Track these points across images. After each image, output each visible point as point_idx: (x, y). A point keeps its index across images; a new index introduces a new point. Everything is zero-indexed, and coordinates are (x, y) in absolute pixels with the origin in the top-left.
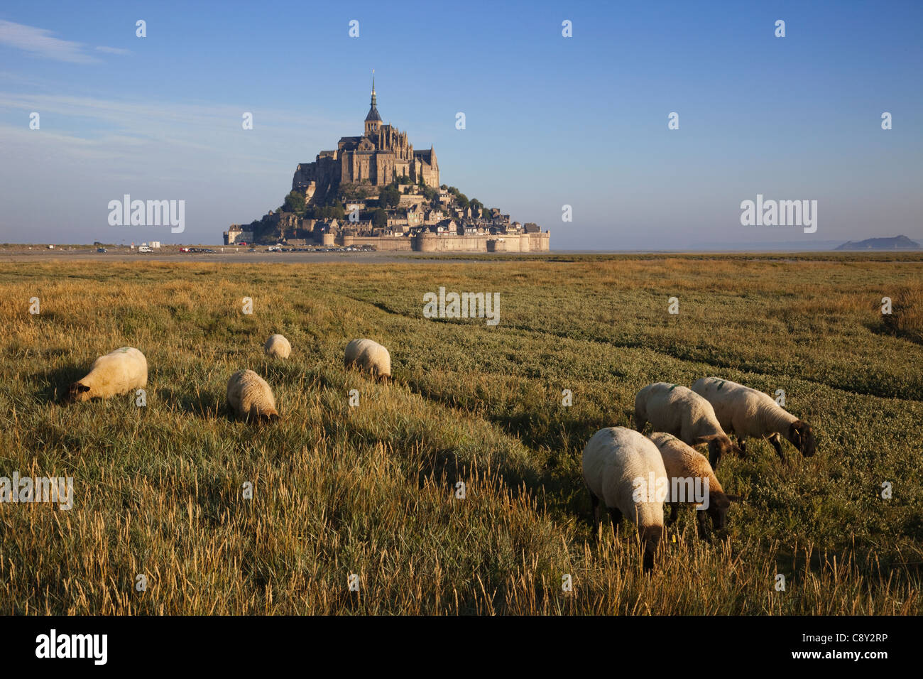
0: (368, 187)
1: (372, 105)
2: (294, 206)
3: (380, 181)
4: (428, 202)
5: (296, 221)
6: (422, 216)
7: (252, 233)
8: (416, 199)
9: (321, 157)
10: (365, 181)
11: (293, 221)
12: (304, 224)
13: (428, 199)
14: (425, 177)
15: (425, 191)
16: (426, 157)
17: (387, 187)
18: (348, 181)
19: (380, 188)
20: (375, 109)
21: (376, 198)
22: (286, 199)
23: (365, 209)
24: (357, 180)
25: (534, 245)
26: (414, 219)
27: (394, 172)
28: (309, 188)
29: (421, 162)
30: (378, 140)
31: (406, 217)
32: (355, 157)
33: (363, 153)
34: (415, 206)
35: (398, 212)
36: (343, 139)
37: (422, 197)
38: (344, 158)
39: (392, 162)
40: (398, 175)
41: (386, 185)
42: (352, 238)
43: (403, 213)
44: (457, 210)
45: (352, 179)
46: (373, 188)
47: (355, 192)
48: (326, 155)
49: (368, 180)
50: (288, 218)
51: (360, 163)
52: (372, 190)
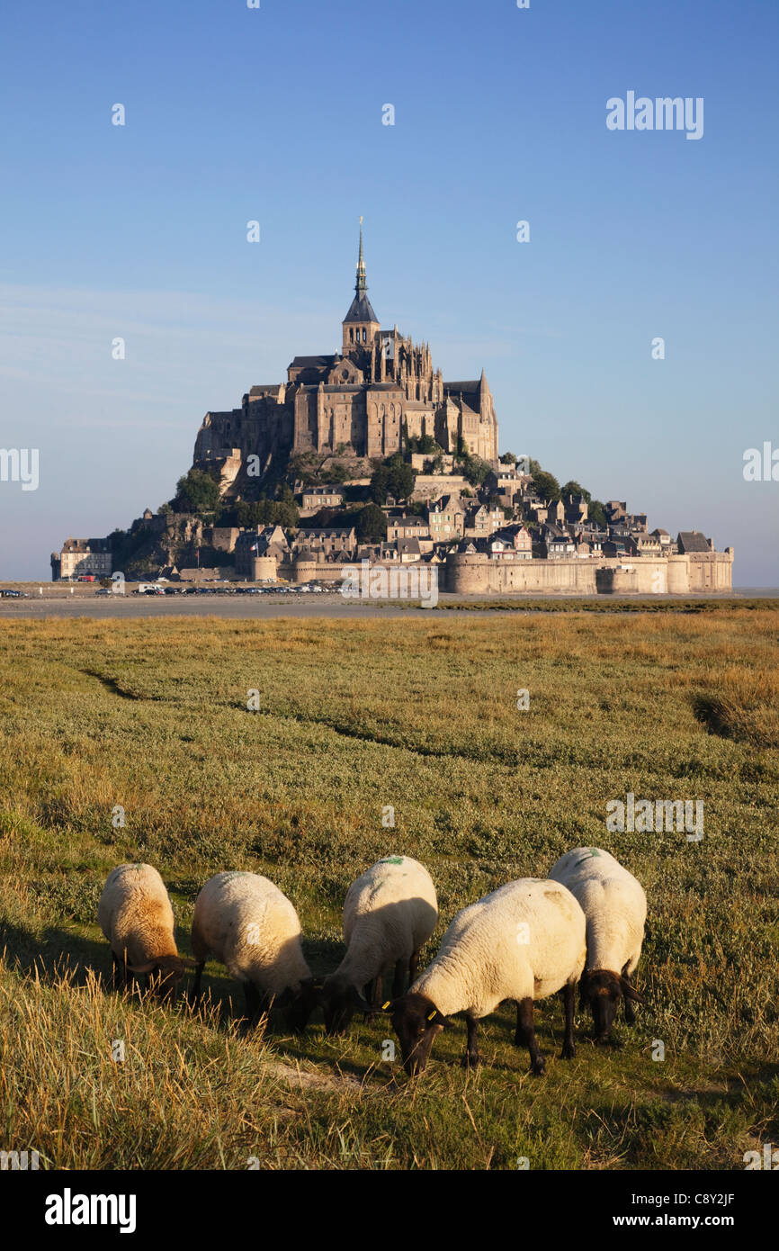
0: (349, 459)
1: (357, 289)
2: (196, 500)
3: (374, 448)
4: (472, 490)
5: (199, 531)
6: (461, 520)
7: (109, 556)
8: (448, 484)
9: (252, 399)
10: (342, 448)
11: (194, 530)
12: (216, 537)
13: (473, 483)
14: (467, 438)
15: (468, 468)
16: (470, 395)
17: (389, 459)
18: (308, 448)
19: (374, 462)
20: (365, 298)
21: (366, 482)
22: (181, 485)
23: (343, 506)
24: (325, 445)
25: (699, 577)
26: (443, 526)
27: (404, 428)
28: (228, 462)
29: (459, 406)
30: (369, 362)
31: (426, 522)
32: (322, 398)
33: (338, 390)
34: (446, 499)
35: (409, 511)
36: (298, 362)
37: (461, 479)
38: (301, 400)
39: (397, 407)
40: (410, 435)
41: (387, 455)
42: (313, 565)
43: (421, 513)
44: (534, 506)
45: (315, 444)
46: (359, 463)
47: (323, 470)
48: (263, 394)
49: (348, 444)
50: (184, 525)
51: (332, 412)
52: (357, 467)
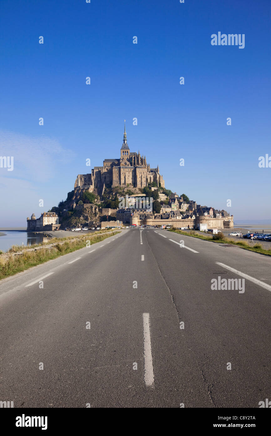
0: (131, 188)
2: (90, 200)
3: (139, 185)
5: (97, 209)
6: (178, 206)
7: (58, 218)
8: (162, 196)
9: (95, 170)
10: (128, 186)
11: (95, 209)
12: (103, 211)
14: (162, 184)
18: (118, 185)
24: (123, 184)
26: (174, 208)
27: (147, 179)
31: (171, 206)
32: (122, 170)
36: (106, 160)
37: (164, 195)
40: (148, 181)
41: (143, 187)
42: (151, 220)
45: (120, 183)
46: (135, 189)
47: (125, 191)
48: (99, 169)
49: (130, 184)
50: (92, 207)
51: (125, 174)
52: (135, 190)
